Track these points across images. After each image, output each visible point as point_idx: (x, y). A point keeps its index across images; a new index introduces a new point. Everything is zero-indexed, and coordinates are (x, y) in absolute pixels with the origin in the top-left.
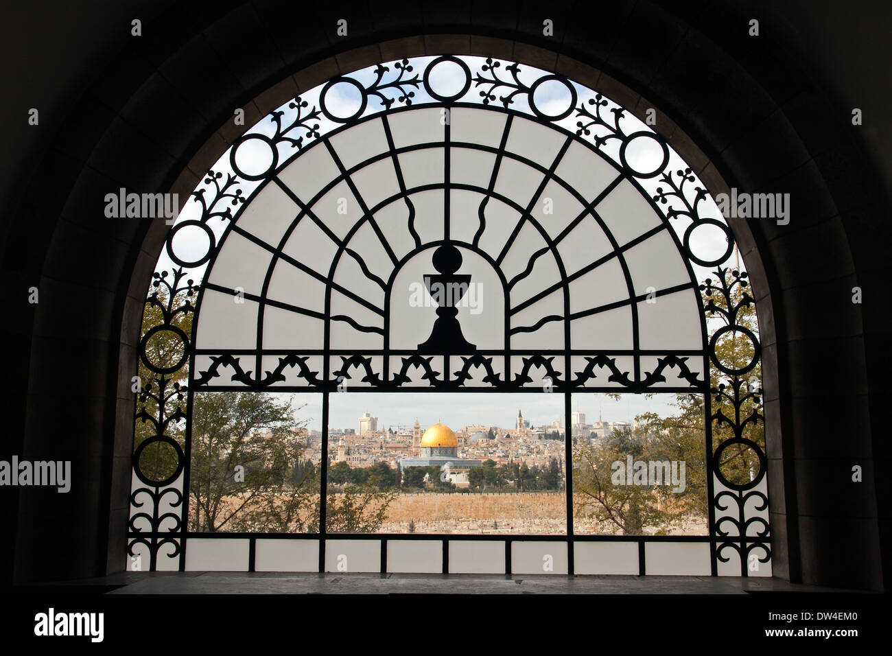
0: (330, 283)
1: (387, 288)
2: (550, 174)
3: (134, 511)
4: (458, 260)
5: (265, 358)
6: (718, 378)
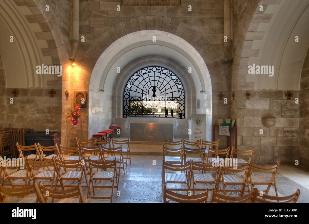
0: (143, 90)
1: (148, 91)
2: (164, 79)
3: (124, 112)
4: (155, 88)
5: (137, 98)
6: (180, 100)
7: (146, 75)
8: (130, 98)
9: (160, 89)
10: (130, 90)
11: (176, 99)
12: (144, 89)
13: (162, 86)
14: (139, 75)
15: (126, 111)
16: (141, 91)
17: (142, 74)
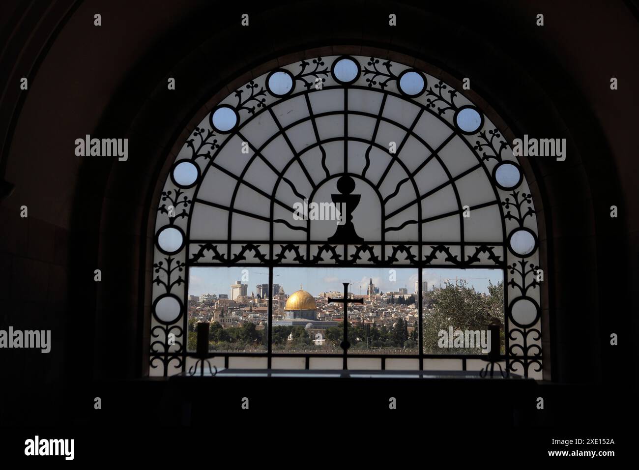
3: (153, 340)
4: (352, 186)
6: (512, 260)
7: (295, 109)
8: (194, 249)
9: (386, 189)
10: (190, 198)
11: (487, 254)
12: (284, 193)
13: (397, 173)
14: (250, 104)
15: (167, 332)
16: (262, 206)
17: (269, 100)
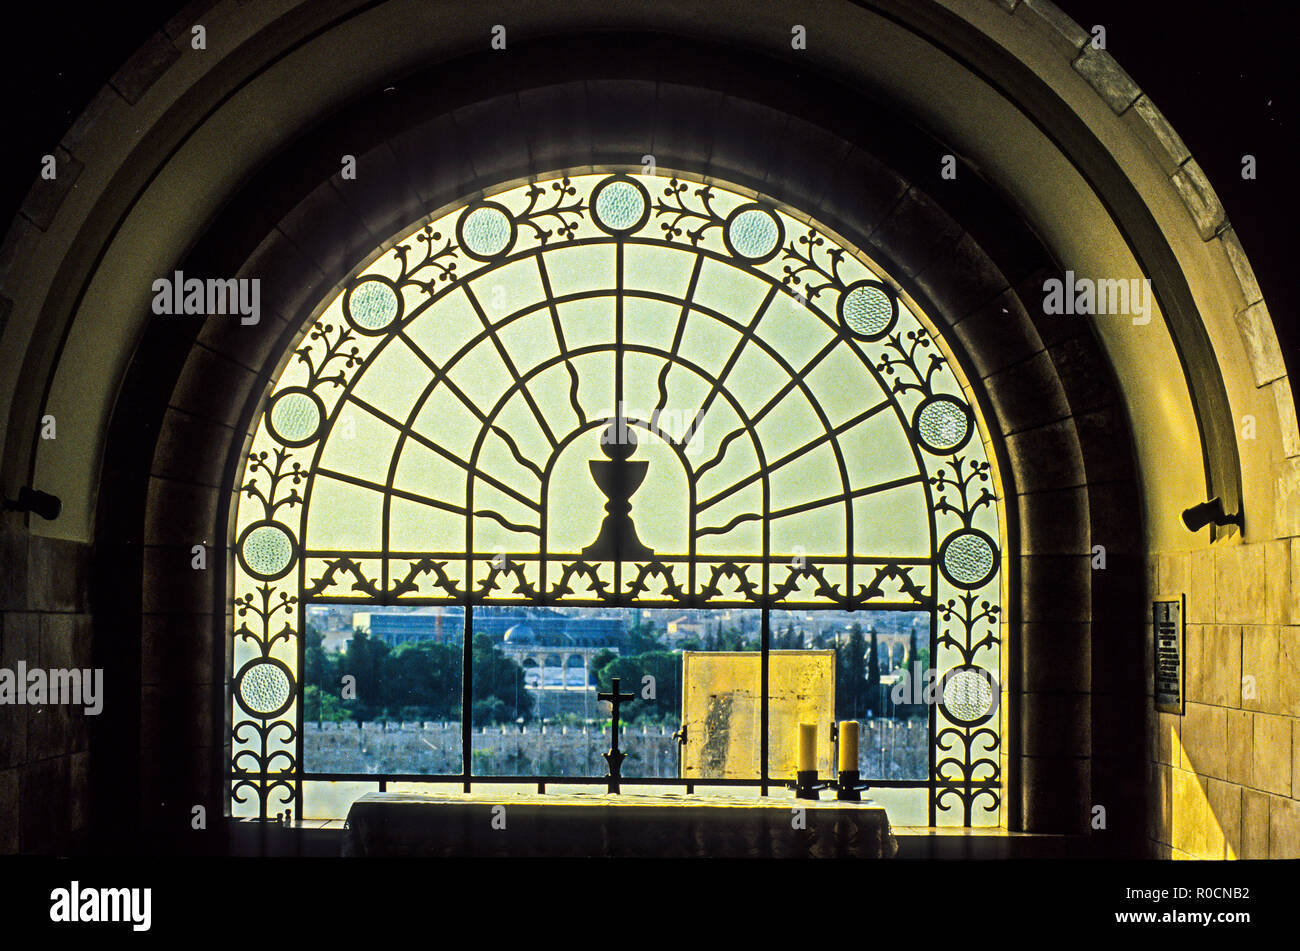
0: (472, 469)
1: (544, 477)
2: (748, 333)
3: (237, 748)
5: (393, 563)
8: (316, 569)
11: (898, 582)
12: (495, 458)
13: (724, 418)
14: (425, 275)
15: (264, 733)
16: (451, 485)
17: (465, 266)
